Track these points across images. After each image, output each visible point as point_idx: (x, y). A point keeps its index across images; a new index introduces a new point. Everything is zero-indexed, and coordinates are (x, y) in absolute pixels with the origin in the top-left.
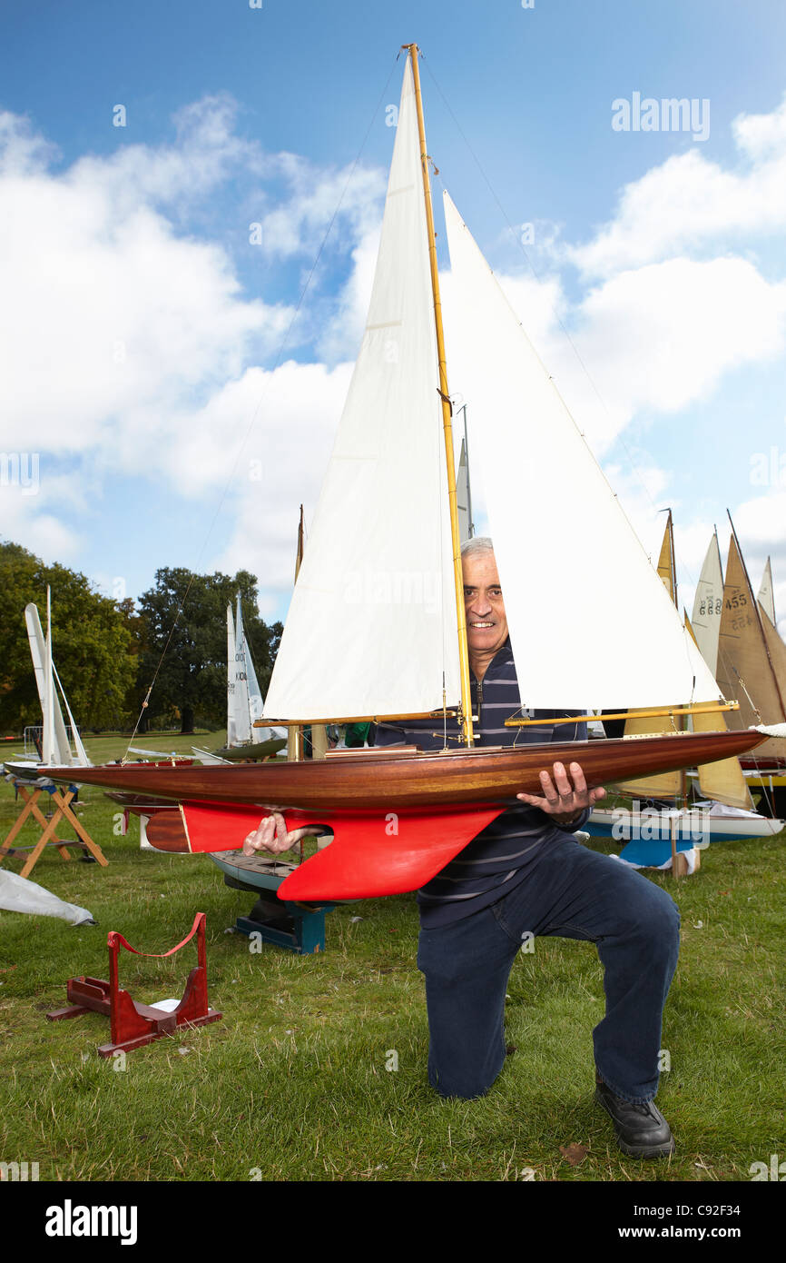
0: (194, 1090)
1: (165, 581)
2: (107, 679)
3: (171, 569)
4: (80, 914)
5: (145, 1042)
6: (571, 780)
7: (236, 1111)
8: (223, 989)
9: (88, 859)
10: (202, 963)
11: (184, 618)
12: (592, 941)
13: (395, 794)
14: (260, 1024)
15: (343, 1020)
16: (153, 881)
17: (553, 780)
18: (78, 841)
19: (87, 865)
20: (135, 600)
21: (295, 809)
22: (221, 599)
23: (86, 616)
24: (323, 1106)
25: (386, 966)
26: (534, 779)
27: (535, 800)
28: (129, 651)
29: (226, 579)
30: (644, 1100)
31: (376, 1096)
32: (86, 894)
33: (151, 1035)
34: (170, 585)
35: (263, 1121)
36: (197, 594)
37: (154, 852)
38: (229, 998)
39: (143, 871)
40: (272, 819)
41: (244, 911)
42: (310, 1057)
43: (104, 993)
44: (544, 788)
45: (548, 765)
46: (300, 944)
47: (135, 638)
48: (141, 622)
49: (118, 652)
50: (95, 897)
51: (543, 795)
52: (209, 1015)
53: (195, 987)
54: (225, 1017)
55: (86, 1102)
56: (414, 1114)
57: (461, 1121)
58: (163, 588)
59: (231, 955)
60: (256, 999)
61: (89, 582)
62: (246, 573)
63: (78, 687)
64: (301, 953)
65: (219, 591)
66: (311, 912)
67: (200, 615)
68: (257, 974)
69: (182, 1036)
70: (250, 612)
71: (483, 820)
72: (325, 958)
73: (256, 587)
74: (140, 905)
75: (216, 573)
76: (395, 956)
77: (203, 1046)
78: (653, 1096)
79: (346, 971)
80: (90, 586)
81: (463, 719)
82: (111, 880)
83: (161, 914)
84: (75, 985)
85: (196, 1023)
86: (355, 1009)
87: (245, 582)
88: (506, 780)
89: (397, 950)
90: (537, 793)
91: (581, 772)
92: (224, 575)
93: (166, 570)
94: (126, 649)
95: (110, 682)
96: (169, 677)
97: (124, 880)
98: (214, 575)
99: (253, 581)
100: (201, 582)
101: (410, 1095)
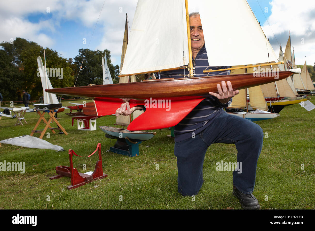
0: (100, 198)
1: (82, 53)
2: (65, 83)
3: (84, 49)
4: (59, 148)
5: (83, 184)
6: (227, 87)
7: (115, 204)
8: (107, 168)
9: (61, 133)
10: (100, 159)
11: (88, 64)
12: (234, 143)
13: (167, 92)
14: (120, 178)
15: (147, 175)
16: (82, 138)
17: (221, 87)
18: (58, 127)
19: (61, 135)
20: (73, 59)
21: (133, 99)
22: (99, 58)
23: (57, 64)
24: (144, 200)
25: (159, 159)
26: (215, 87)
27: (215, 94)
28: (71, 75)
29: (101, 52)
30: (250, 193)
31: (161, 197)
32: (60, 143)
33: (85, 182)
34: (84, 54)
35: (124, 206)
36: (92, 57)
37: (82, 131)
38: (110, 170)
39: (79, 136)
40: (125, 104)
41: (112, 145)
42: (138, 186)
43: (68, 170)
44: (218, 90)
45: (220, 82)
46: (131, 154)
47: (73, 71)
48: (75, 66)
49: (68, 75)
50: (64, 143)
51: (218, 93)
52: (103, 176)
53: (98, 167)
54: (109, 176)
55: (64, 203)
56: (175, 202)
57: (190, 203)
58: (81, 55)
59: (109, 158)
60: (118, 170)
61: (58, 53)
62: (107, 50)
63: (56, 86)
64: (131, 156)
65: (99, 56)
66: (134, 144)
67: (93, 63)
68: (118, 163)
69: (95, 182)
70: (109, 62)
71: (196, 102)
72: (139, 157)
73: (110, 54)
74: (79, 145)
75: (98, 50)
76: (162, 156)
77: (102, 185)
78: (252, 192)
79: (146, 161)
80: (58, 55)
81: (190, 69)
82: (69, 139)
83: (86, 147)
84: (59, 168)
85: (99, 178)
86: (151, 172)
87: (107, 52)
88: (205, 87)
89: (162, 154)
90: (215, 92)
91: (231, 84)
92: (100, 51)
93: (82, 49)
94: (70, 74)
95: (66, 84)
96: (84, 82)
97: (73, 138)
98: (97, 51)
99: (109, 52)
100: (93, 53)
101: (173, 196)
